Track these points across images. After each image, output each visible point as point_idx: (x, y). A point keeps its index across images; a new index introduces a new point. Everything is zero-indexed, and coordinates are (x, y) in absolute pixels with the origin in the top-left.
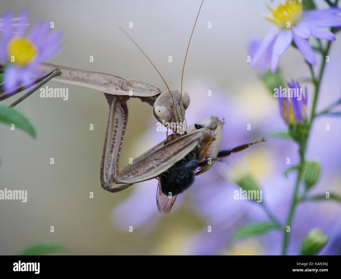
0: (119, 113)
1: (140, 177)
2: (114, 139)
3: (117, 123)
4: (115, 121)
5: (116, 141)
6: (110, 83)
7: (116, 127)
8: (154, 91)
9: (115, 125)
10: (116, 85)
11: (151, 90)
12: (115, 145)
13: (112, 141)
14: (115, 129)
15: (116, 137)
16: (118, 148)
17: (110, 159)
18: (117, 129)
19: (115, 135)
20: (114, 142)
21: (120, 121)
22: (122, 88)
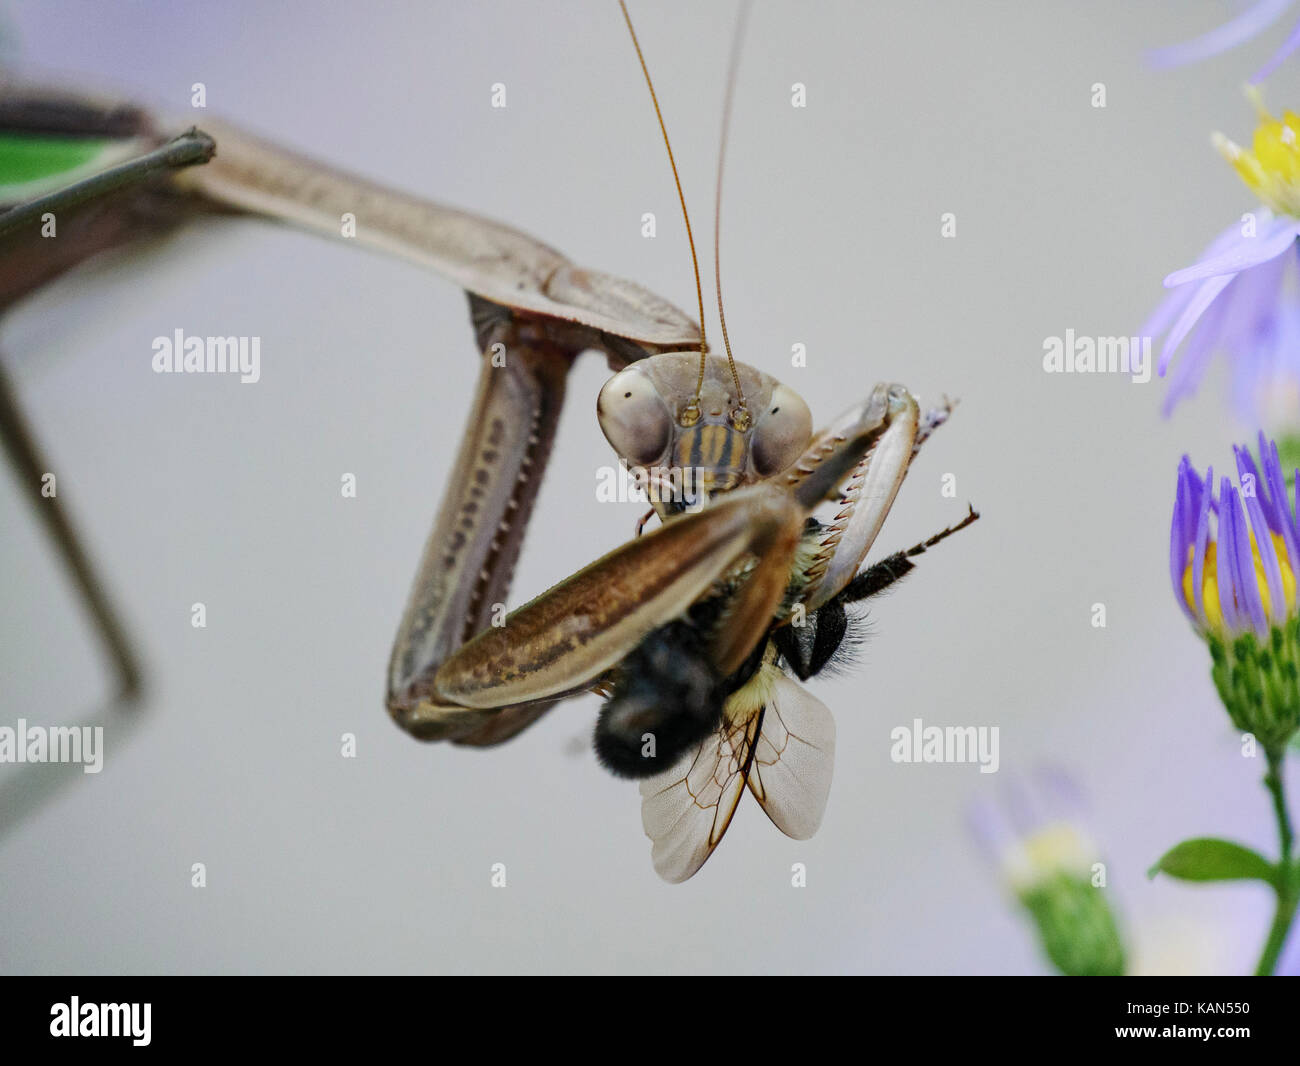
0: (511, 397)
1: (516, 685)
2: (471, 508)
3: (494, 440)
4: (488, 430)
5: (477, 518)
6: (506, 257)
7: (489, 457)
8: (671, 328)
9: (485, 446)
10: (524, 270)
11: (661, 321)
12: (470, 536)
13: (461, 516)
14: (480, 464)
15: (481, 503)
16: (480, 555)
17: (437, 592)
18: (492, 470)
19: (476, 493)
20: (468, 523)
21: (509, 432)
22: (545, 289)
